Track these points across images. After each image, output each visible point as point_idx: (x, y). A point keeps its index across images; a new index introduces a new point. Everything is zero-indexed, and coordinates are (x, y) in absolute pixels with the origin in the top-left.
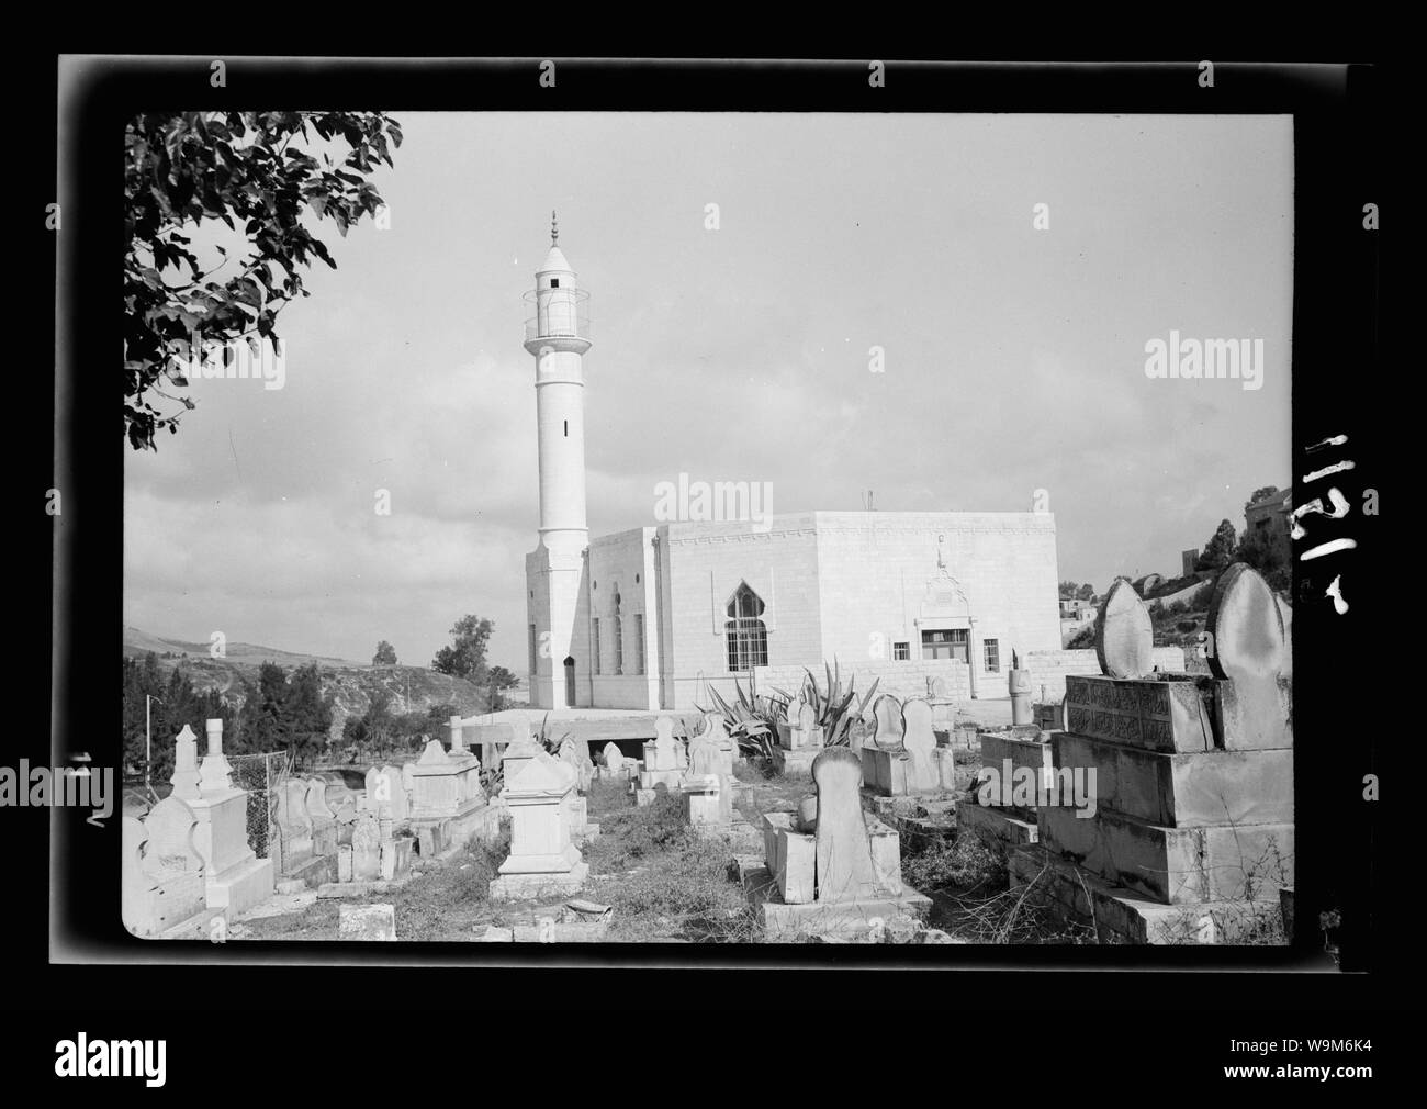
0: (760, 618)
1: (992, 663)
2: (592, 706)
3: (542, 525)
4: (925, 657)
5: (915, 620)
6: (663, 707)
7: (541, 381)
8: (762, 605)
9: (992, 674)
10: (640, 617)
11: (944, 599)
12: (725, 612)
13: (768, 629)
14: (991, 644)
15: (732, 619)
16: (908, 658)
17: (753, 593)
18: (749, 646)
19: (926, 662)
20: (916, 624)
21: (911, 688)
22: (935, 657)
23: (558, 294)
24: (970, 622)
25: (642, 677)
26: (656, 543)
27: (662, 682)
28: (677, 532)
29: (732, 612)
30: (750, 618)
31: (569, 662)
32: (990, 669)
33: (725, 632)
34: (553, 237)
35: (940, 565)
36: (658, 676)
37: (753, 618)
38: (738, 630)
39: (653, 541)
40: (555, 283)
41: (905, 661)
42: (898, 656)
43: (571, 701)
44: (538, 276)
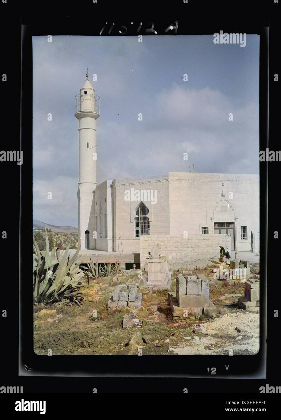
0: (147, 216)
1: (244, 236)
2: (95, 249)
3: (79, 181)
4: (215, 233)
5: (211, 218)
6: (113, 251)
7: (80, 128)
8: (148, 211)
9: (244, 241)
10: (106, 215)
11: (224, 209)
12: (135, 213)
13: (150, 220)
14: (244, 228)
15: (137, 216)
16: (208, 233)
17: (145, 206)
18: (144, 227)
19: (215, 235)
20: (211, 219)
21: (205, 246)
22: (220, 233)
23: (87, 97)
24: (235, 219)
25: (106, 238)
26: (112, 187)
27: (113, 240)
28: (118, 182)
29: (137, 214)
30: (144, 216)
31: (87, 232)
32: (244, 238)
33: (134, 222)
34: (87, 77)
35: (222, 195)
36: (111, 238)
37: (145, 216)
38: (140, 221)
39: (111, 185)
40: (86, 93)
41: (207, 234)
42: (204, 232)
43: (88, 247)
44: (81, 90)
